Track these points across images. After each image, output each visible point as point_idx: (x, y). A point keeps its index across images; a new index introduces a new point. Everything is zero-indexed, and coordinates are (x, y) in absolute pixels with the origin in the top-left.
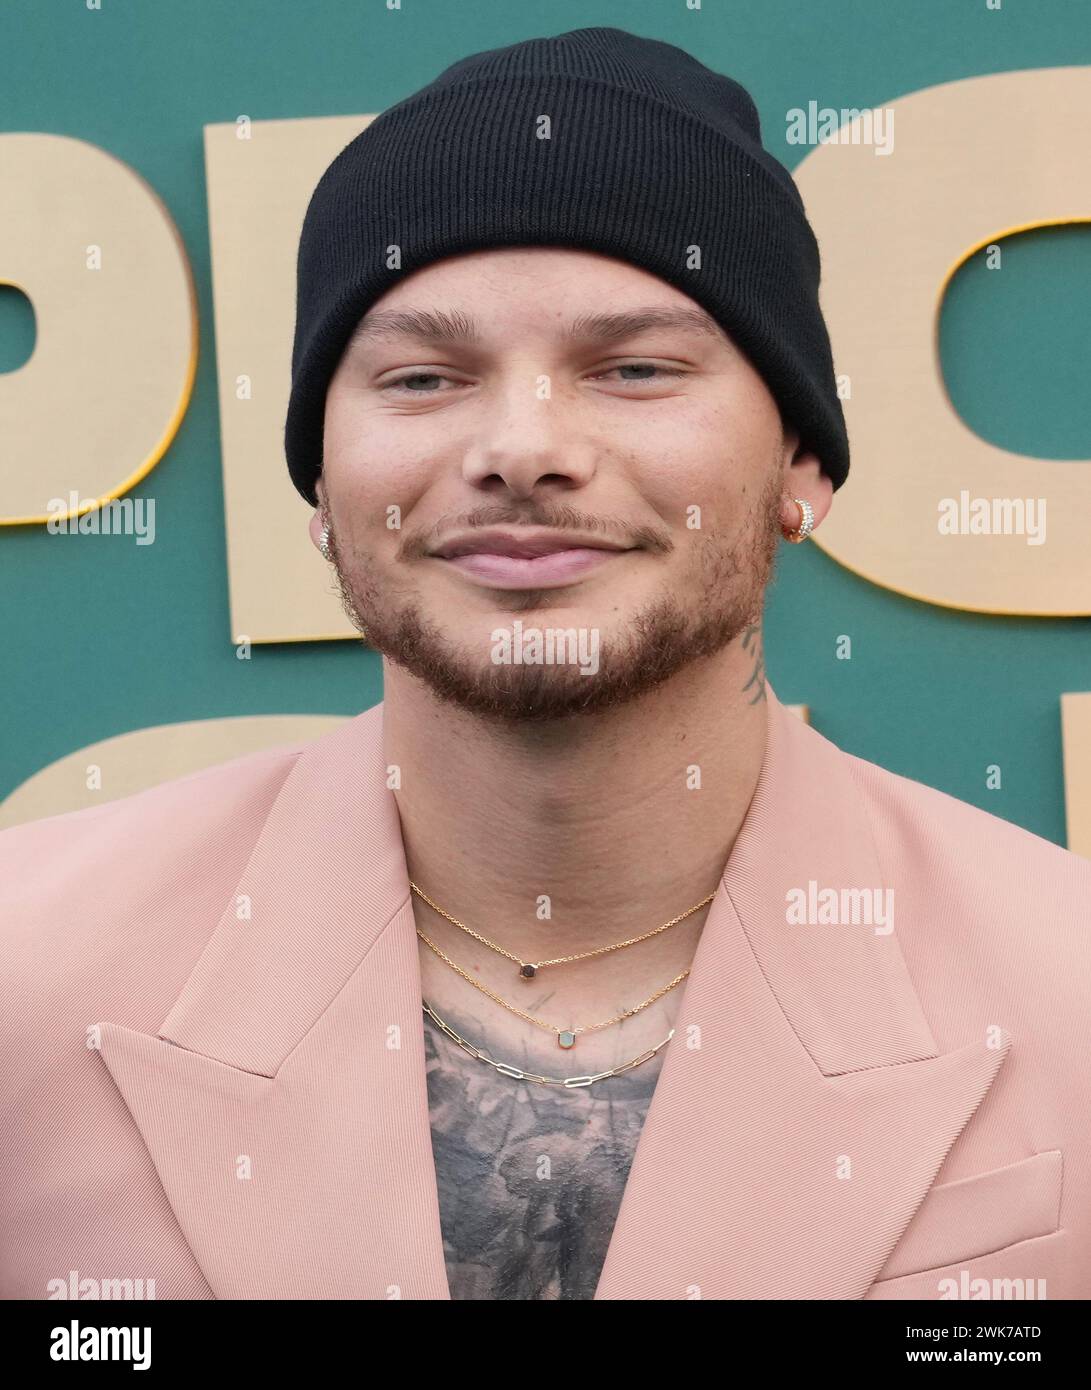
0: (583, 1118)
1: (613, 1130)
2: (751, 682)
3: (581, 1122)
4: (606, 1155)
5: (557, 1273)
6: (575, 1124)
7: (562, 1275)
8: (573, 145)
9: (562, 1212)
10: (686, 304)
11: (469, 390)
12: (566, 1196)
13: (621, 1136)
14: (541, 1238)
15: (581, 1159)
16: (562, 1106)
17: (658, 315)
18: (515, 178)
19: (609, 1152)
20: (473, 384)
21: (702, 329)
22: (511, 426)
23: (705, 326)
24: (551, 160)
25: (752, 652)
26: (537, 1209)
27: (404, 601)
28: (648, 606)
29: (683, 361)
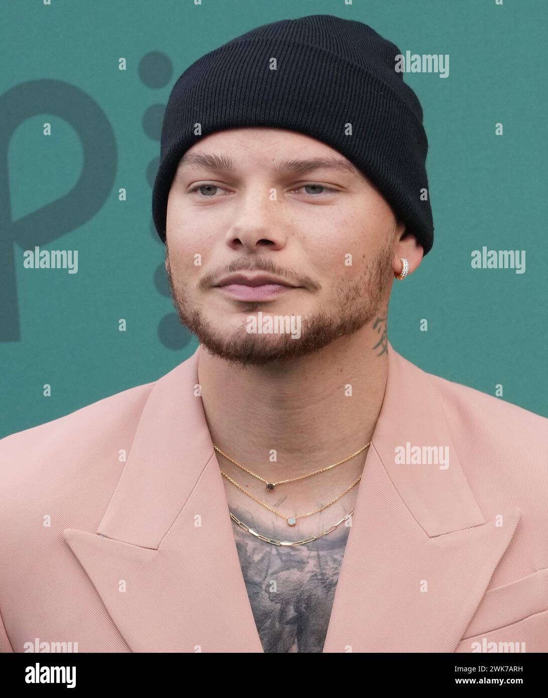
0: (305, 560)
1: (320, 566)
2: (378, 345)
3: (304, 563)
4: (318, 579)
5: (296, 640)
6: (301, 564)
7: (299, 640)
8: (286, 77)
9: (297, 609)
10: (338, 157)
11: (232, 195)
12: (299, 601)
13: (324, 569)
14: (288, 623)
15: (305, 582)
16: (294, 555)
17: (323, 162)
18: (255, 93)
19: (319, 577)
20: (234, 192)
21: (346, 170)
22: (246, 214)
23: (348, 168)
24: (274, 85)
25: (379, 331)
26: (284, 608)
27: (196, 307)
28: (310, 315)
29: (337, 185)
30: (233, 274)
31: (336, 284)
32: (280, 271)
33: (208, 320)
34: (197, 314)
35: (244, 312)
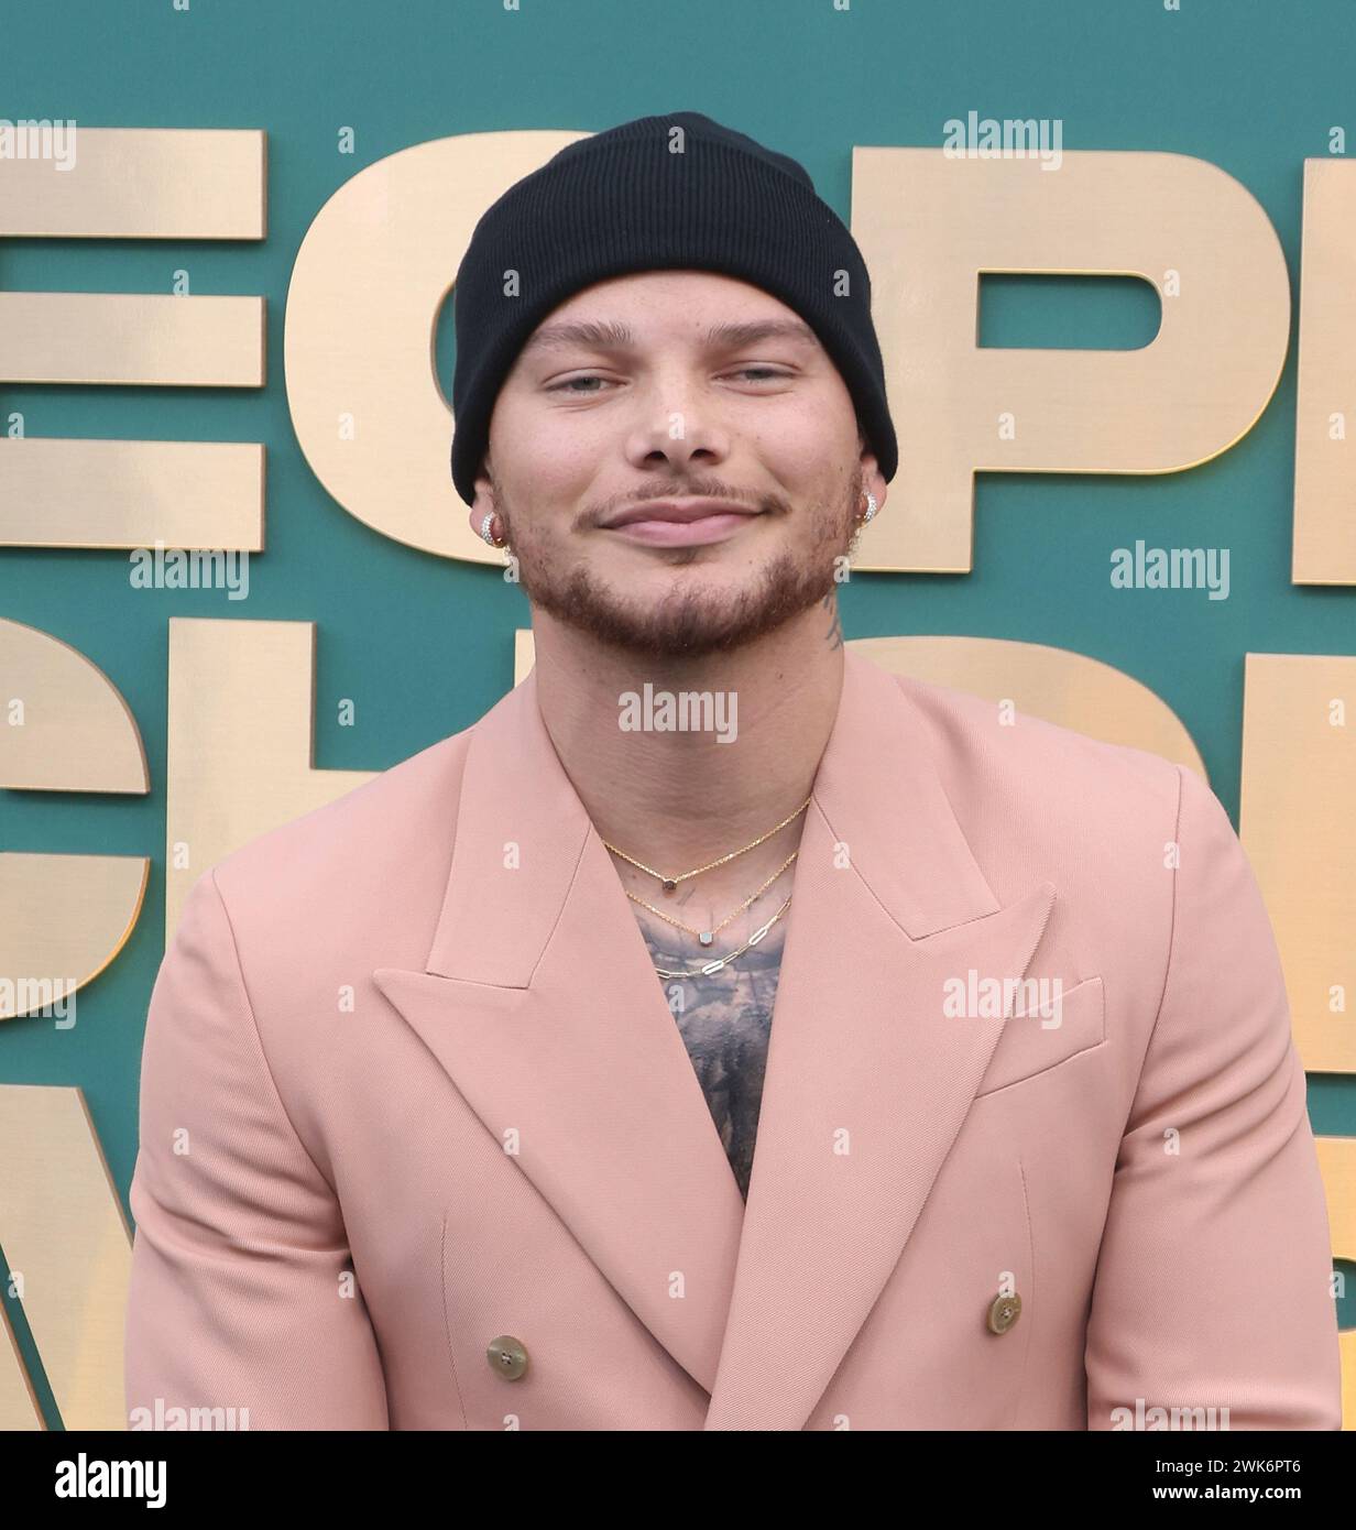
0: (732, 987)
1: (755, 995)
2: (831, 634)
3: (731, 991)
4: (752, 1016)
5: (729, 1116)
6: (726, 993)
7: (733, 1116)
9: (727, 1067)
11: (621, 389)
12: (728, 1053)
13: (762, 999)
14: (716, 1090)
15: (735, 1022)
16: (716, 980)
19: (755, 1013)
20: (624, 384)
25: (831, 612)
26: (709, 1066)
27: (575, 566)
28: (773, 559)
29: (792, 366)
30: (642, 504)
31: (813, 509)
32: (734, 493)
33: (605, 581)
34: (581, 575)
35: (674, 564)
